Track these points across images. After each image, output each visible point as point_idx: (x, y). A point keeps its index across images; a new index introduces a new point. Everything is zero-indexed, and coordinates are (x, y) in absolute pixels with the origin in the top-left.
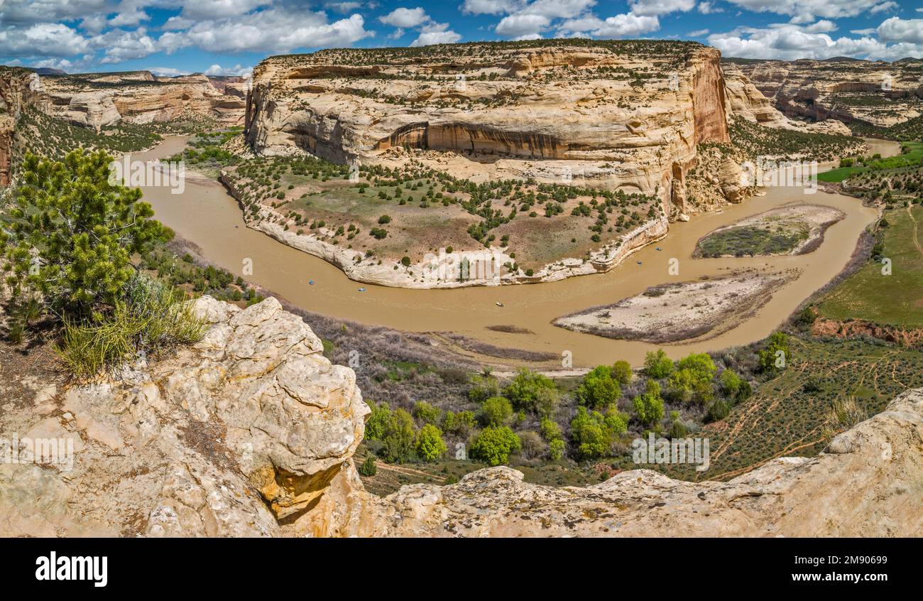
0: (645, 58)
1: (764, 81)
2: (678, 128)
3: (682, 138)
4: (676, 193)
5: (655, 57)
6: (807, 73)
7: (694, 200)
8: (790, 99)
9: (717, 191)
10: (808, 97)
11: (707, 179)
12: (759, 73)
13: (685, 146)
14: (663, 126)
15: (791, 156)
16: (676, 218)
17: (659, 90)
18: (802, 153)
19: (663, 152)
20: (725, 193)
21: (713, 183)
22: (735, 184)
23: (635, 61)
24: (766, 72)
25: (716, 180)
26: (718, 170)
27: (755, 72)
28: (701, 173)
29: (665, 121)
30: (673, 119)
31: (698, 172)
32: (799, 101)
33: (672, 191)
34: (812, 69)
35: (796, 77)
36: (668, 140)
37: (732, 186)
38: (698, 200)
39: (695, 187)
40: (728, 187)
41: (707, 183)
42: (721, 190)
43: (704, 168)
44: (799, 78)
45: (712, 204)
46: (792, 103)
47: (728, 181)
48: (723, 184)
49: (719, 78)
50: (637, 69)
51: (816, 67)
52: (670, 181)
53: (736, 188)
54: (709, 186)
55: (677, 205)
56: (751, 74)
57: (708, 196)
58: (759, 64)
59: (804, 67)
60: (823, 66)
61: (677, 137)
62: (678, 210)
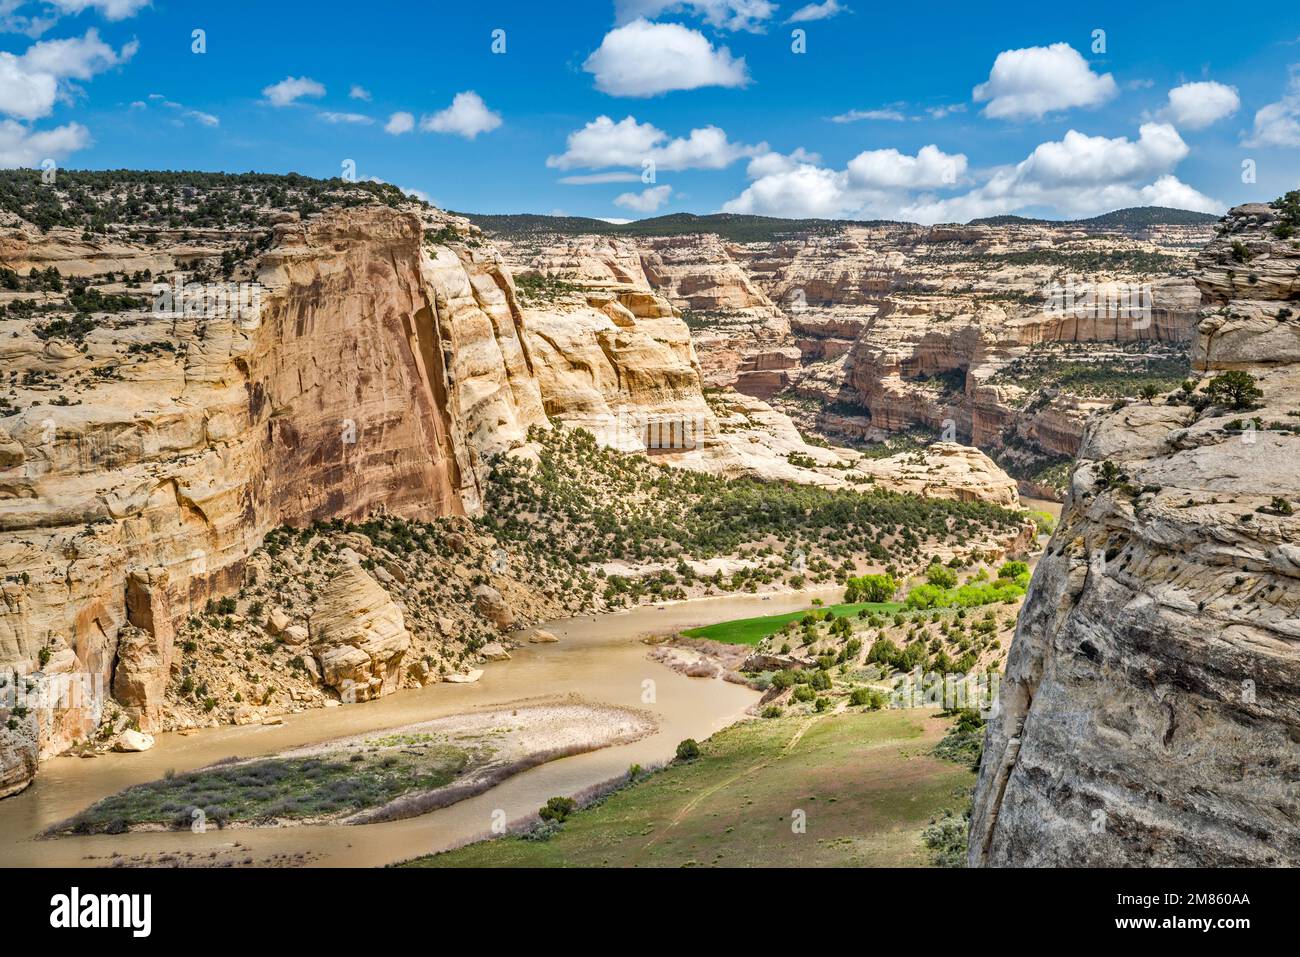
0: (152, 239)
1: (828, 304)
2: (171, 470)
3: (181, 501)
4: (125, 669)
5: (186, 237)
6: (961, 275)
7: (202, 690)
8: (889, 370)
9: (298, 663)
10: (949, 363)
11: (270, 628)
12: (814, 274)
13: (197, 526)
14: (111, 465)
15: (700, 568)
16: (111, 742)
17: (135, 349)
18: (743, 556)
19: (84, 544)
20: (321, 670)
21: (282, 638)
22: (353, 642)
23: (106, 249)
24: (838, 267)
25: (298, 631)
26: (314, 599)
27: (796, 270)
28: (256, 610)
29: (118, 449)
30: (152, 443)
31: (243, 607)
32: (922, 378)
33: (116, 660)
34: (981, 258)
35: (919, 290)
36: (117, 507)
37: (344, 648)
38: (217, 690)
39: (217, 651)
40: (333, 652)
41: (267, 639)
42: (310, 662)
43: (270, 594)
44: (931, 290)
45: (265, 702)
46: (893, 383)
47: (334, 634)
48: (321, 641)
49: (419, 304)
50: (110, 277)
51: (998, 250)
52: (111, 633)
53: (354, 655)
54: (269, 650)
55: (125, 704)
56: (780, 276)
57: (255, 679)
58: (813, 240)
59: (954, 249)
60: (1025, 247)
61: (165, 497)
62: (124, 718)
